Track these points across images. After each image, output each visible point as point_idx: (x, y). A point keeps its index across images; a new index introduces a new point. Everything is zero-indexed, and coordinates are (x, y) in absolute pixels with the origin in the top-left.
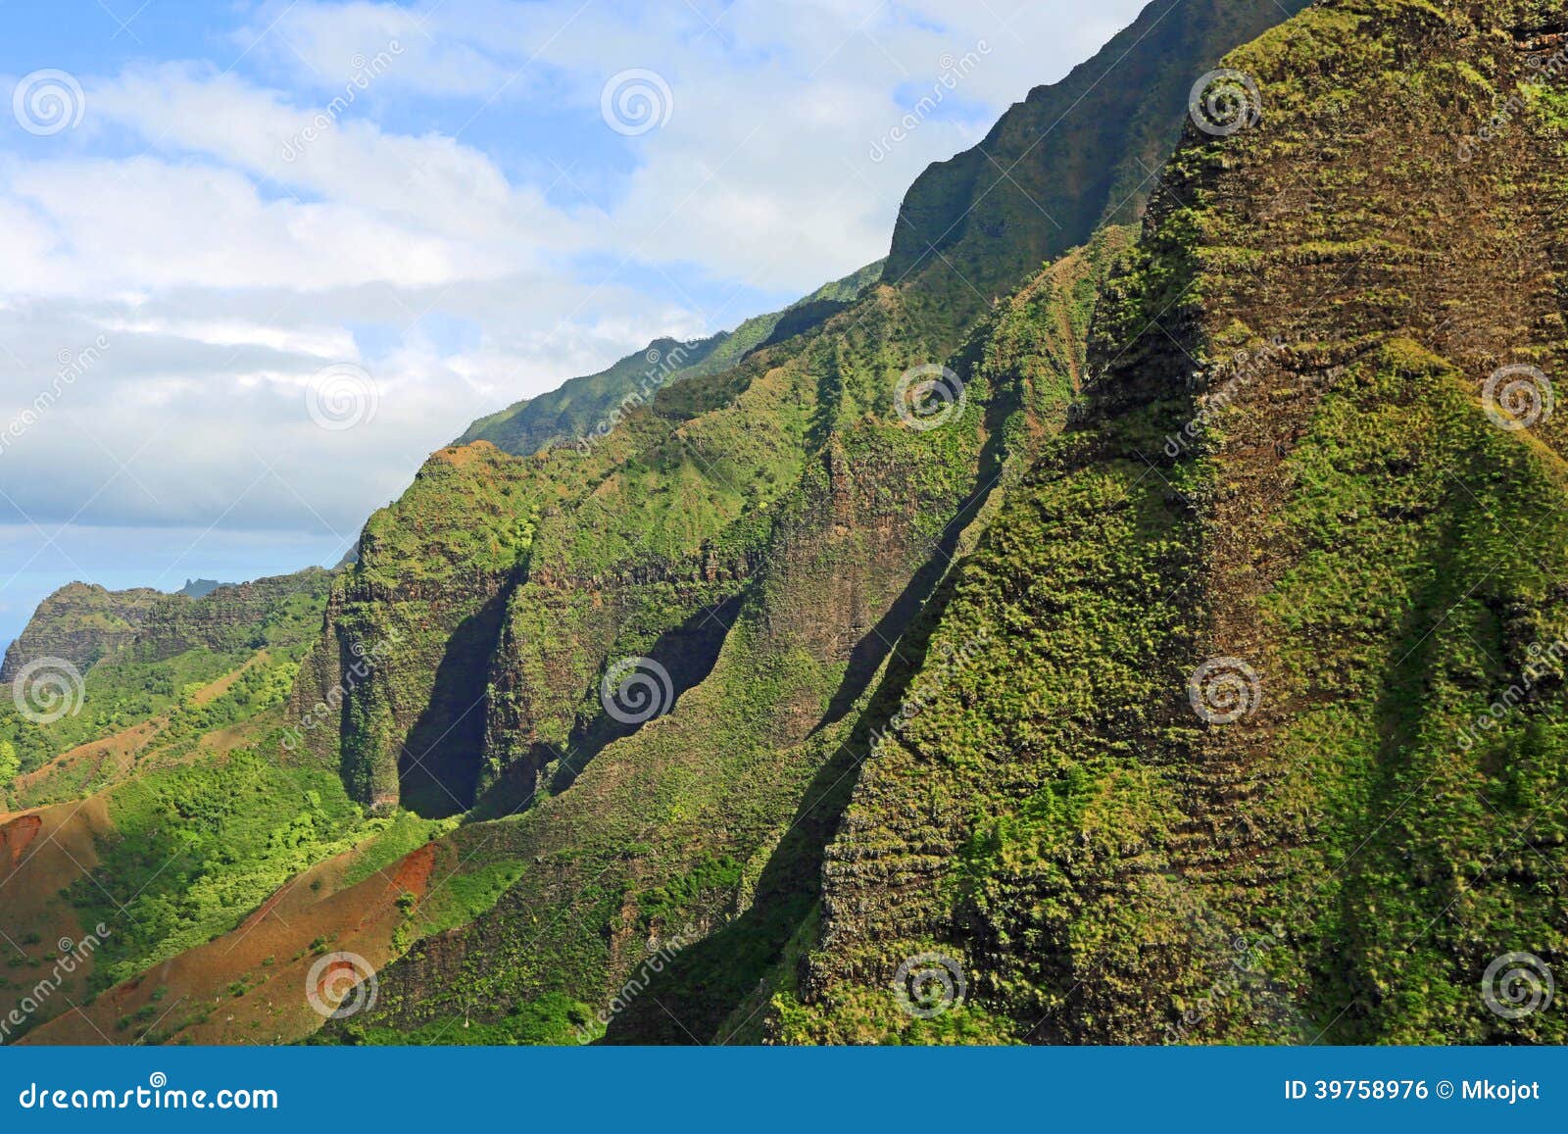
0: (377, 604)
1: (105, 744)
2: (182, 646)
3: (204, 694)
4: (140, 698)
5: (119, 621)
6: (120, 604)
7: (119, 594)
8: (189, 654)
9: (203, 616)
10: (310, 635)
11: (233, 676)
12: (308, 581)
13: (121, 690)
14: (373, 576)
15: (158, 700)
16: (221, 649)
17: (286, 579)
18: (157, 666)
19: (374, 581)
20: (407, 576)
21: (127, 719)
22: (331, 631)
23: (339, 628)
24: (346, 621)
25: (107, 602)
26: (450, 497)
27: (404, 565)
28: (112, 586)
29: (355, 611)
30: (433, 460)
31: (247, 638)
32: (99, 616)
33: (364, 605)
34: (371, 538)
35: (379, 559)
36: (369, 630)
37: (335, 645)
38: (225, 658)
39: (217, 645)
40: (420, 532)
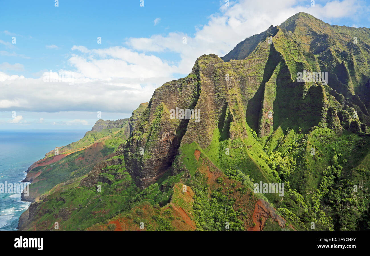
0: (134, 121)
1: (104, 138)
2: (113, 127)
3: (116, 133)
4: (108, 133)
5: (106, 125)
6: (106, 122)
7: (106, 121)
8: (114, 128)
9: (115, 123)
10: (125, 126)
11: (119, 131)
12: (128, 119)
13: (106, 132)
14: (133, 118)
15: (110, 134)
16: (118, 127)
17: (126, 119)
18: (110, 130)
19: (134, 118)
20: (137, 118)
21: (107, 136)
22: (129, 124)
23: (130, 124)
24: (130, 123)
25: (104, 122)
26: (142, 109)
27: (137, 117)
28: (105, 120)
29: (131, 122)
30: (141, 104)
31: (121, 126)
32: (103, 124)
33: (132, 121)
34: (133, 113)
35: (134, 116)
36: (133, 124)
37: (129, 126)
38: (118, 129)
39: (117, 127)
40: (139, 113)
